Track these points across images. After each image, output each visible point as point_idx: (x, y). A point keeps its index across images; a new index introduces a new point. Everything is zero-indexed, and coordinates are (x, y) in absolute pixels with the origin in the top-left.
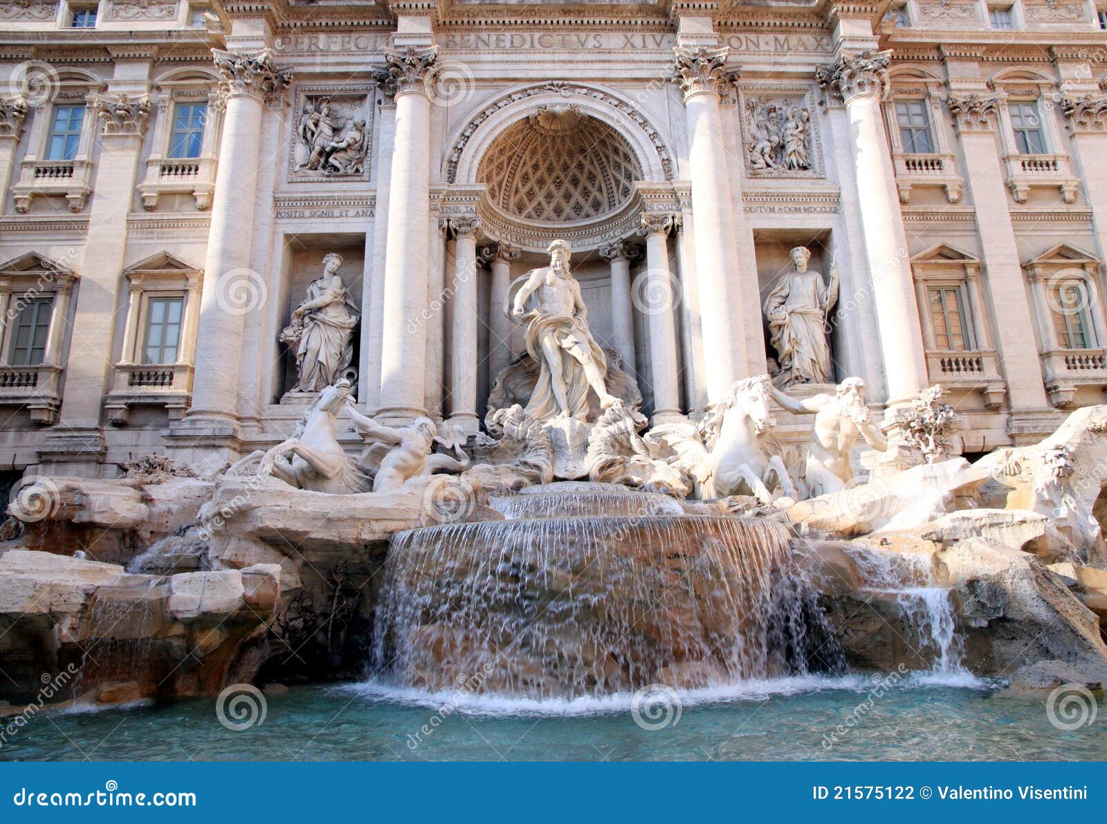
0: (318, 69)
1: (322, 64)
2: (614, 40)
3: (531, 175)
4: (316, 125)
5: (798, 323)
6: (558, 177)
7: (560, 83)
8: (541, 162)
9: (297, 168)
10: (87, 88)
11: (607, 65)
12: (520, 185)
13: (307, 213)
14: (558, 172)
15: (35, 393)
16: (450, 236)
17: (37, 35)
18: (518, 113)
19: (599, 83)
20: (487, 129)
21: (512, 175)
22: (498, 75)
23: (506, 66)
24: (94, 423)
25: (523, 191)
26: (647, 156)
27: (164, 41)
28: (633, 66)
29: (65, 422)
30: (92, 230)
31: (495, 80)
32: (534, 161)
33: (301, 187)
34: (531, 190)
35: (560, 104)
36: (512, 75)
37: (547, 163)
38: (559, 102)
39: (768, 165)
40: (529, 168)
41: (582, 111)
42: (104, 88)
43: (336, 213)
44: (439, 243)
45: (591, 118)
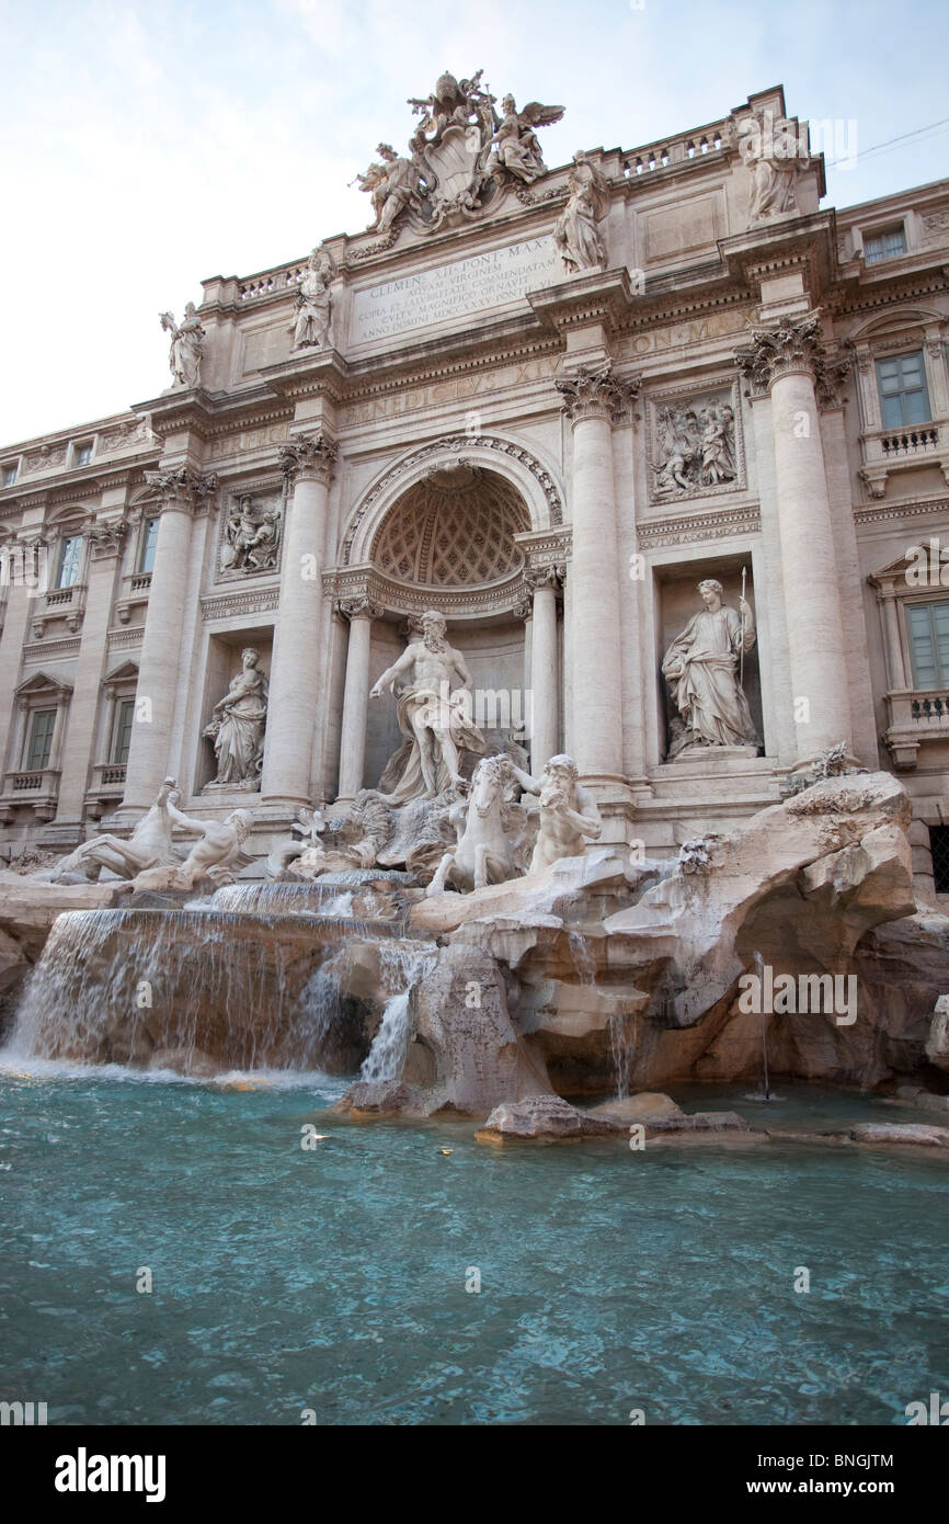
0: (238, 470)
1: (242, 464)
2: (506, 377)
3: (449, 538)
4: (238, 524)
5: (697, 674)
6: (478, 535)
7: (451, 437)
8: (457, 523)
9: (223, 569)
10: (82, 519)
11: (498, 407)
12: (439, 550)
13: (228, 612)
14: (478, 530)
15: (39, 794)
16: (344, 620)
17: (48, 480)
18: (411, 479)
19: (491, 429)
20: (381, 502)
21: (427, 541)
22: (392, 442)
23: (400, 431)
24: (78, 818)
25: (443, 555)
26: (537, 504)
27: (134, 465)
28: (524, 401)
29: (60, 819)
30: (83, 646)
31: (390, 447)
32: (449, 523)
33: (225, 587)
34: (453, 553)
35: (450, 461)
36: (404, 440)
37: (464, 522)
38: (447, 459)
39: (681, 486)
40: (445, 530)
41: (472, 464)
42: (93, 517)
43: (251, 608)
44: (330, 628)
45: (483, 470)
